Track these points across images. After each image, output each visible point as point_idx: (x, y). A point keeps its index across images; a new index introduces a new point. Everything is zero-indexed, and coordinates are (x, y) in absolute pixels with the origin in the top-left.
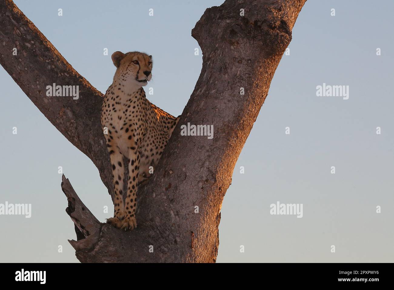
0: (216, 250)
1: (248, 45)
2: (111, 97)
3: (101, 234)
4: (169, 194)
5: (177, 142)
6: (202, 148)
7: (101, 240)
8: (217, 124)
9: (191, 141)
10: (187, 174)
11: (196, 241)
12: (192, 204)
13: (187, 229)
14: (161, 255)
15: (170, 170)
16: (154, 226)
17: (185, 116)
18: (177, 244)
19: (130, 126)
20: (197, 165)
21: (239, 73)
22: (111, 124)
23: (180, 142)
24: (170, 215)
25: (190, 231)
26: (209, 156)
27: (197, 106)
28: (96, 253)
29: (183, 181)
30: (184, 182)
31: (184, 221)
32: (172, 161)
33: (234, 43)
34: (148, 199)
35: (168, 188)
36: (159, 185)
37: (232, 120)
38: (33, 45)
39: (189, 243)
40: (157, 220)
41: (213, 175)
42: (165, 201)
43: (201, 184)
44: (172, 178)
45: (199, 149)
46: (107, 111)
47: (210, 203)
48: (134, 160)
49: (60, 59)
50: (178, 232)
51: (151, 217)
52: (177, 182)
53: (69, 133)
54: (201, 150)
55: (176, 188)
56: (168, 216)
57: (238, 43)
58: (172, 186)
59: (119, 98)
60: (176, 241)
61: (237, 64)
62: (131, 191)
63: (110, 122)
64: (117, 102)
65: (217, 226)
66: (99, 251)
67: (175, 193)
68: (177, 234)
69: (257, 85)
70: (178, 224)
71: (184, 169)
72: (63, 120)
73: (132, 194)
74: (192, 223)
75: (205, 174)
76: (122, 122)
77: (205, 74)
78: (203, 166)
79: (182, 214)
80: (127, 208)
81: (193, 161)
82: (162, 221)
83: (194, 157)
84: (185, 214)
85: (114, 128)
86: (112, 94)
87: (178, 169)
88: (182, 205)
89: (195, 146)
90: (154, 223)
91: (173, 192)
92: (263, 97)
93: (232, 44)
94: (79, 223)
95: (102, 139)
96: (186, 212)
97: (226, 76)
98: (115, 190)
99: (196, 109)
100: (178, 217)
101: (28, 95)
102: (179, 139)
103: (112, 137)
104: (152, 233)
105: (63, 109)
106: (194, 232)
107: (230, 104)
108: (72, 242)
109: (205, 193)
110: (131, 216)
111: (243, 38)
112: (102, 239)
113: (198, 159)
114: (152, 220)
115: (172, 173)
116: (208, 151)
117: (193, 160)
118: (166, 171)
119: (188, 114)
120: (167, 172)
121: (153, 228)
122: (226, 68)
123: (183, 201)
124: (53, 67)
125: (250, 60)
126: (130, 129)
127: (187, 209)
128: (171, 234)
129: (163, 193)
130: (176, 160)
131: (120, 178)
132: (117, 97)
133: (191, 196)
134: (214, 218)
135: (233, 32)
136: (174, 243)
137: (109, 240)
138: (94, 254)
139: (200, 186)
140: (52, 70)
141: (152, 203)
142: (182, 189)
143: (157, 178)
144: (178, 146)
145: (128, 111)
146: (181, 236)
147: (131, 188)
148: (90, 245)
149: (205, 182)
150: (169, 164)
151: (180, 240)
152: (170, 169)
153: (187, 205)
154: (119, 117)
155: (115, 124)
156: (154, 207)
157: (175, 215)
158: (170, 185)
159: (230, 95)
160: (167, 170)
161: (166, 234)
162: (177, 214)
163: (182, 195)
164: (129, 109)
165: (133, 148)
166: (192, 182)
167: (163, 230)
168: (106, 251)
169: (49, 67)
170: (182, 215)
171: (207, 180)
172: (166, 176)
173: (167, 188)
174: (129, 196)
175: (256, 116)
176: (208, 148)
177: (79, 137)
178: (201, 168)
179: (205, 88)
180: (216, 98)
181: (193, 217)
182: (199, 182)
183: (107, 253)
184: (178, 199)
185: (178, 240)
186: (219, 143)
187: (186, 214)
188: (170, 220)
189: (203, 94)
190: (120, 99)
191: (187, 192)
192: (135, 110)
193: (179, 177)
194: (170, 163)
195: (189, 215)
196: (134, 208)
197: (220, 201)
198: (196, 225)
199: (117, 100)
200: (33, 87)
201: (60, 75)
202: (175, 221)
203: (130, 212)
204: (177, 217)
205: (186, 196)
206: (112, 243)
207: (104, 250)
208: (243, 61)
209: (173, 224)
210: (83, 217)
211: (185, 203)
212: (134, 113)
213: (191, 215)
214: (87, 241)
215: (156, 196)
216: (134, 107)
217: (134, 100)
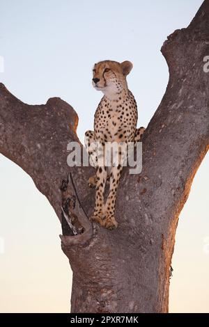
2: (105, 105)
3: (94, 231)
4: (144, 198)
5: (152, 151)
7: (95, 236)
9: (167, 151)
10: (163, 181)
11: (165, 243)
12: (165, 209)
13: (159, 232)
14: (142, 254)
15: (144, 177)
16: (131, 227)
18: (152, 245)
19: (124, 132)
20: (172, 173)
22: (107, 130)
23: (155, 151)
24: (145, 218)
25: (162, 233)
27: (173, 119)
28: (91, 248)
29: (158, 187)
30: (160, 188)
31: (157, 224)
32: (147, 168)
36: (133, 189)
37: (205, 134)
39: (161, 245)
40: (132, 221)
41: (183, 184)
42: (139, 204)
43: (173, 191)
44: (147, 183)
46: (102, 117)
47: (177, 209)
50: (152, 234)
51: (126, 218)
52: (152, 187)
54: (177, 160)
55: (151, 193)
56: (143, 218)
58: (147, 191)
60: (151, 242)
62: (114, 193)
63: (106, 127)
64: (110, 109)
66: (94, 247)
67: (150, 198)
68: (151, 236)
70: (151, 226)
71: (160, 176)
73: (114, 196)
75: (177, 182)
76: (116, 128)
77: (181, 91)
78: (176, 175)
80: (109, 209)
82: (138, 222)
83: (170, 166)
84: (157, 218)
85: (109, 133)
86: (105, 101)
87: (154, 176)
88: (156, 209)
89: (171, 155)
90: (130, 224)
91: (148, 197)
94: (71, 219)
96: (158, 215)
97: (204, 94)
98: (99, 191)
99: (172, 122)
100: (152, 220)
102: (154, 148)
106: (164, 235)
107: (206, 120)
109: (176, 199)
110: (112, 216)
112: (97, 236)
113: (173, 168)
114: (128, 221)
115: (147, 179)
116: (183, 161)
117: (169, 168)
118: (140, 177)
119: (163, 126)
121: (131, 229)
122: (204, 86)
123: (157, 205)
126: (124, 135)
127: (160, 213)
128: (146, 235)
129: (137, 196)
130: (152, 167)
133: (164, 201)
136: (149, 244)
138: (88, 249)
139: (172, 193)
141: (126, 205)
142: (157, 194)
144: (153, 155)
145: (123, 118)
146: (155, 238)
147: (114, 191)
148: (85, 241)
149: (177, 190)
152: (145, 175)
153: (160, 209)
154: (114, 123)
155: (110, 130)
156: (128, 209)
157: (149, 218)
158: (145, 190)
161: (142, 235)
162: (151, 217)
163: (156, 200)
164: (124, 116)
166: (166, 189)
167: (139, 231)
168: (99, 247)
170: (155, 218)
171: (179, 188)
172: (140, 181)
173: (142, 192)
174: (112, 197)
176: (183, 158)
179: (181, 103)
180: (194, 113)
181: (164, 221)
182: (172, 189)
183: (100, 249)
184: (153, 204)
185: (153, 241)
188: (144, 222)
189: (180, 107)
191: (161, 198)
193: (154, 183)
194: (145, 170)
195: (161, 219)
196: (114, 209)
198: (166, 228)
202: (149, 224)
203: (111, 213)
205: (160, 201)
206: (104, 241)
209: (147, 226)
210: (80, 214)
211: (159, 207)
212: (128, 121)
213: (163, 219)
214: (82, 236)
215: (130, 199)
216: (128, 115)
217: (126, 107)
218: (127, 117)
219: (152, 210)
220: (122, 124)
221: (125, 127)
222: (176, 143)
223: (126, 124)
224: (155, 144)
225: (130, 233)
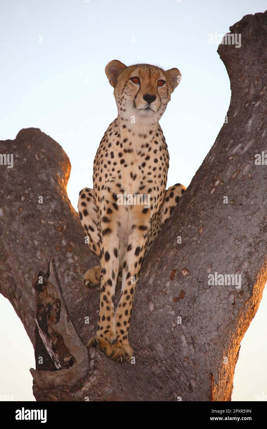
2: (115, 142)
3: (92, 363)
4: (180, 308)
5: (197, 226)
6: (241, 240)
7: (93, 373)
9: (224, 226)
11: (215, 388)
12: (216, 329)
13: (206, 368)
15: (183, 270)
16: (157, 359)
17: (211, 185)
18: (192, 391)
19: (149, 191)
20: (231, 266)
22: (119, 185)
23: (202, 226)
24: (181, 343)
25: (210, 371)
26: (251, 254)
27: (236, 172)
29: (206, 289)
30: (208, 291)
31: (202, 354)
32: (188, 255)
34: (139, 313)
35: (179, 299)
36: (162, 291)
39: (207, 392)
40: (159, 348)
41: (250, 284)
42: (172, 319)
43: (232, 298)
44: (187, 282)
45: (236, 241)
46: (109, 163)
47: (238, 330)
48: (141, 247)
50: (194, 372)
51: (148, 342)
52: (196, 289)
54: (239, 243)
55: (194, 299)
56: (177, 344)
58: (186, 295)
59: (128, 142)
60: (190, 387)
62: (128, 298)
63: (117, 181)
64: (127, 148)
66: (90, 392)
67: (191, 308)
68: (192, 375)
70: (192, 358)
71: (209, 271)
73: (128, 302)
74: (212, 358)
78: (238, 268)
79: (199, 342)
80: (118, 325)
81: (226, 259)
82: (169, 350)
83: (227, 253)
84: (203, 343)
85: (122, 191)
86: (117, 135)
87: (200, 269)
88: (202, 328)
89: (230, 234)
90: (154, 352)
91: (188, 306)
94: (51, 342)
96: (205, 339)
99: (234, 177)
100: (194, 347)
102: (201, 221)
103: (116, 207)
106: (214, 374)
109: (236, 312)
110: (124, 338)
112: (95, 372)
113: (233, 256)
114: (151, 348)
115: (187, 275)
116: (250, 245)
117: (225, 257)
118: (174, 271)
119: (217, 183)
120: (177, 272)
121: (156, 362)
123: (204, 321)
127: (208, 336)
128: (183, 374)
129: (169, 305)
130: (196, 255)
132: (125, 140)
133: (216, 314)
136: (188, 389)
137: (105, 374)
138: (80, 396)
139: (230, 301)
141: (148, 320)
142: (203, 302)
143: (156, 280)
144: (199, 233)
146: (198, 378)
147: (129, 293)
149: (239, 295)
150: (181, 259)
151: (196, 384)
152: (182, 268)
153: (209, 329)
154: (133, 175)
156: (152, 326)
157: (188, 343)
158: (183, 294)
160: (176, 270)
161: (175, 372)
162: (193, 342)
163: (202, 312)
164: (148, 163)
165: (142, 228)
166: (220, 292)
167: (171, 365)
168: (100, 393)
170: (199, 344)
171: (241, 292)
172: (175, 278)
173: (177, 298)
174: (124, 304)
176: (251, 240)
178: (237, 271)
179: (250, 144)
181: (214, 349)
182: (230, 293)
183: (100, 396)
184: (195, 319)
185: (194, 385)
187: (205, 343)
188: (180, 351)
190: (130, 144)
191: (210, 308)
193: (199, 282)
194: (183, 258)
195: (209, 345)
196: (128, 325)
198: (218, 362)
199: (126, 146)
202: (189, 354)
203: (122, 332)
204: (191, 346)
205: (208, 313)
206: (108, 381)
207: (98, 391)
209: (185, 358)
210: (68, 332)
211: (206, 325)
212: (156, 171)
213: (212, 346)
214: (69, 373)
215: (155, 308)
219: (194, 330)
220: (144, 178)
221: (150, 181)
222: (240, 213)
224: (203, 213)
225: (154, 368)
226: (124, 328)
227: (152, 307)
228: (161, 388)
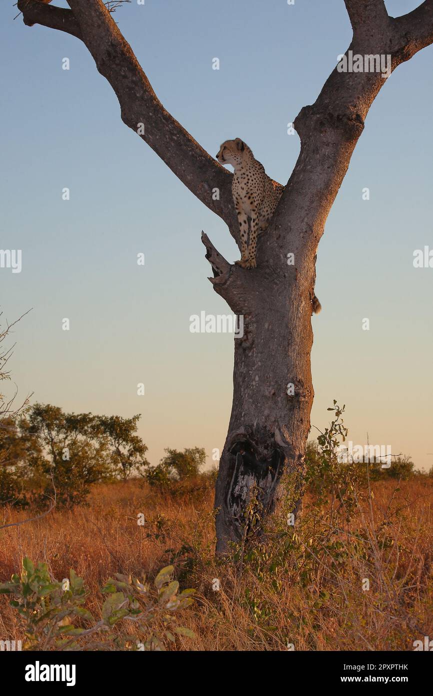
0: (314, 281)
1: (333, 132)
3: (231, 272)
4: (279, 242)
6: (302, 208)
8: (312, 191)
9: (294, 204)
10: (292, 228)
11: (299, 275)
12: (296, 249)
13: (293, 267)
14: (275, 286)
18: (286, 278)
19: (252, 194)
20: (299, 221)
21: (327, 153)
22: (237, 193)
25: (295, 268)
26: (307, 214)
27: (298, 178)
28: (228, 286)
30: (290, 233)
32: (281, 218)
33: (323, 132)
34: (264, 247)
35: (278, 238)
36: (272, 236)
37: (323, 187)
38: (178, 137)
39: (294, 277)
40: (271, 261)
41: (310, 228)
42: (276, 247)
43: (302, 234)
44: (281, 230)
47: (309, 248)
49: (198, 147)
50: (286, 269)
51: (266, 259)
52: (284, 233)
53: (206, 201)
54: (301, 210)
55: (284, 238)
56: (279, 258)
57: (326, 132)
60: (285, 276)
61: (325, 147)
62: (253, 241)
65: (314, 264)
68: (286, 271)
69: (341, 161)
71: (289, 224)
72: (201, 191)
73: (253, 243)
75: (304, 227)
76: (244, 192)
77: (303, 155)
78: (303, 221)
80: (250, 253)
81: (296, 218)
82: (275, 262)
83: (296, 215)
85: (239, 195)
87: (285, 224)
88: (289, 250)
89: (297, 207)
90: (269, 263)
91: (282, 241)
92: (345, 171)
93: (321, 132)
94: (215, 265)
95: (230, 204)
97: (318, 156)
99: (297, 181)
100: (286, 258)
101: (176, 174)
103: (238, 203)
104: (268, 271)
105: (202, 183)
106: (298, 269)
107: (321, 176)
108: (210, 279)
109: (305, 240)
110: (252, 259)
111: (329, 128)
112: (232, 276)
113: (299, 216)
114: (267, 261)
115: (281, 227)
116: (306, 210)
120: (277, 227)
121: (268, 267)
122: (317, 150)
123: (290, 247)
124: (194, 153)
125: (335, 143)
126: (252, 197)
128: (281, 271)
129: (275, 241)
130: (284, 218)
131: (245, 232)
133: (295, 243)
134: (312, 259)
135: (322, 124)
136: (283, 277)
137: (236, 276)
138: (226, 287)
139: (301, 236)
140: (193, 155)
141: (267, 249)
142: (288, 238)
145: (249, 183)
146: (289, 272)
147: (253, 239)
148: (224, 281)
150: (279, 220)
151: (288, 275)
152: (279, 224)
153: (293, 250)
154: (242, 188)
155: (239, 193)
156: (268, 252)
157: (284, 257)
158: (280, 236)
159: (321, 169)
160: (277, 225)
161: (278, 271)
163: (288, 243)
165: (254, 210)
166: (295, 233)
167: (276, 268)
168: (235, 285)
169: (191, 153)
171: (306, 232)
172: (277, 229)
174: (251, 244)
175: (340, 183)
176: (306, 208)
177: (213, 203)
179: (302, 165)
180: (311, 172)
182: (300, 233)
184: (286, 246)
185: (286, 275)
186: (315, 204)
188: (280, 261)
189: (302, 169)
191: (292, 241)
192: (253, 182)
193: (286, 230)
196: (255, 253)
197: (316, 246)
198: (300, 264)
200: (179, 168)
201: (198, 159)
202: (284, 262)
203: (251, 256)
205: (291, 243)
206: (239, 279)
208: (330, 144)
209: (282, 264)
210: (218, 261)
212: (253, 185)
214: (221, 278)
215: (270, 244)
216: (252, 180)
217: (250, 175)
218: (252, 182)
221: (251, 190)
223: (252, 188)
224: (286, 199)
225: (267, 270)
226: (252, 254)
227: (268, 244)
228: (268, 279)
